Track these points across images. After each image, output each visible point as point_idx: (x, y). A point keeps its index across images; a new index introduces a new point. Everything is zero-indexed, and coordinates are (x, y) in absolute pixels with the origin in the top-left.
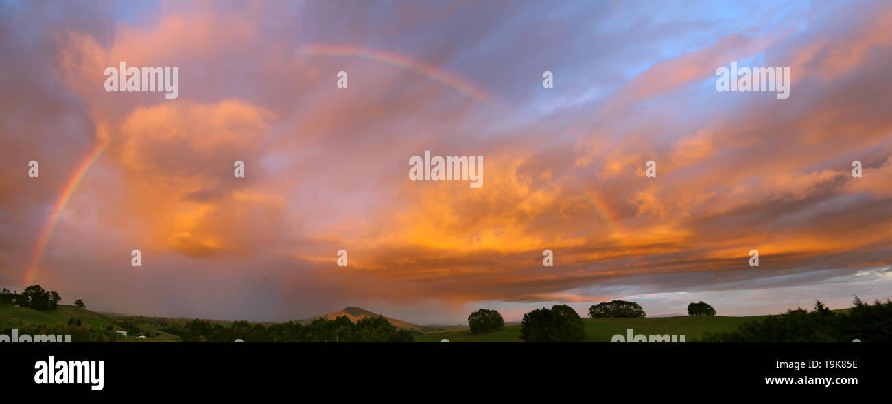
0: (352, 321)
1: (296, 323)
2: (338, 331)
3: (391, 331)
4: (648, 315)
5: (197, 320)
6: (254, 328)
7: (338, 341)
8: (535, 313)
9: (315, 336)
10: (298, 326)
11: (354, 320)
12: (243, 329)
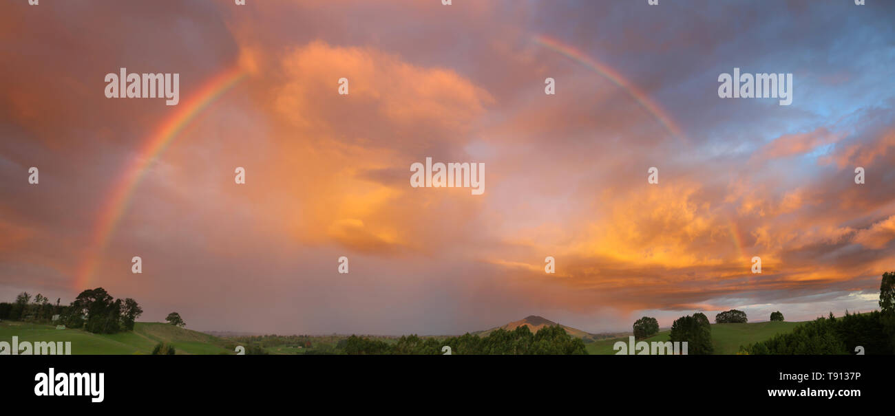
0: (531, 331)
1: (473, 336)
2: (516, 342)
3: (566, 341)
4: (750, 320)
5: (354, 336)
6: (425, 345)
7: (515, 353)
8: (682, 320)
9: (493, 349)
10: (476, 339)
11: (534, 330)
12: (412, 345)
